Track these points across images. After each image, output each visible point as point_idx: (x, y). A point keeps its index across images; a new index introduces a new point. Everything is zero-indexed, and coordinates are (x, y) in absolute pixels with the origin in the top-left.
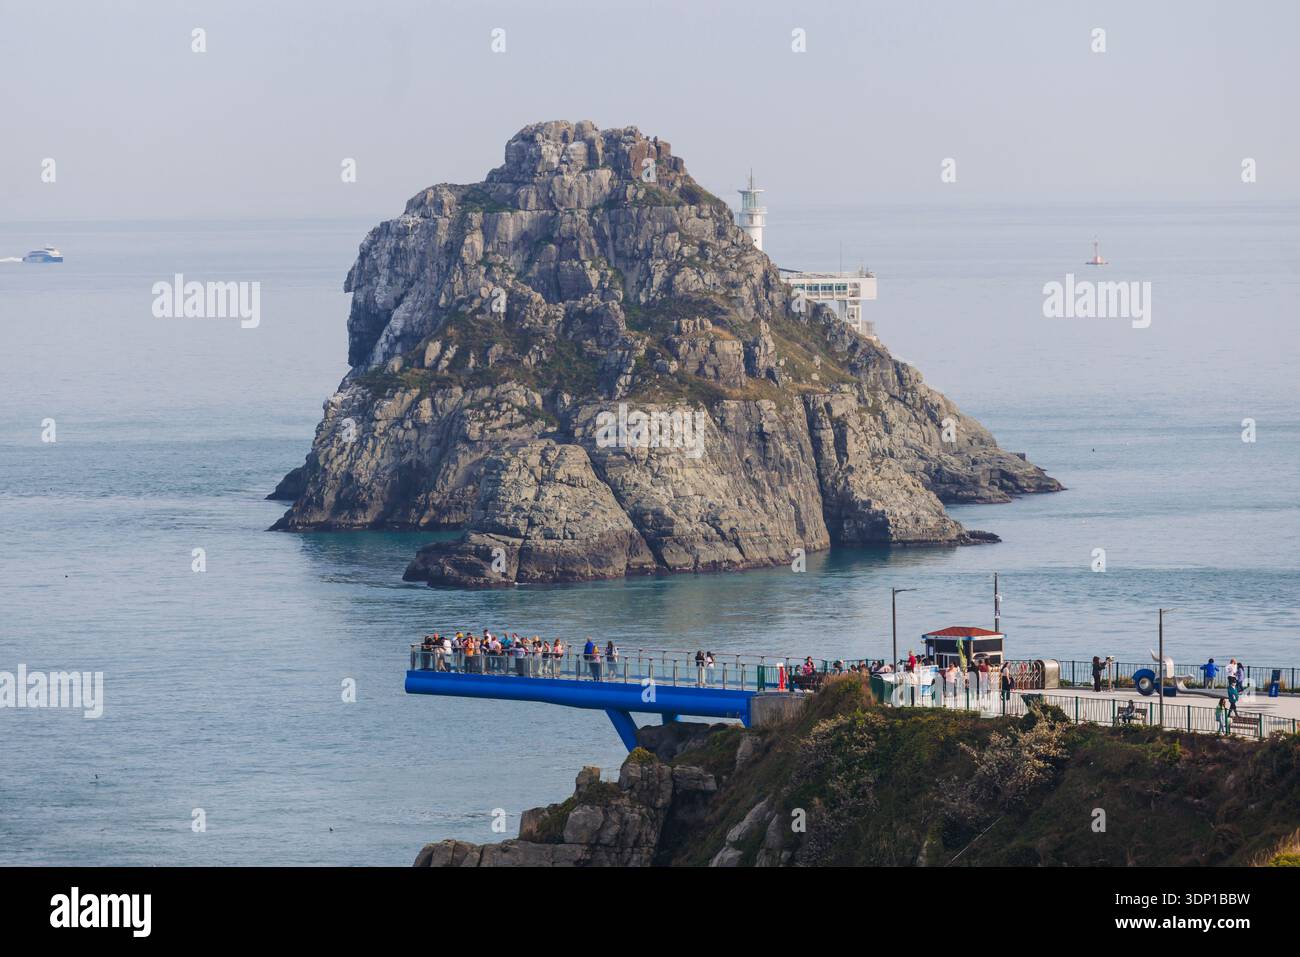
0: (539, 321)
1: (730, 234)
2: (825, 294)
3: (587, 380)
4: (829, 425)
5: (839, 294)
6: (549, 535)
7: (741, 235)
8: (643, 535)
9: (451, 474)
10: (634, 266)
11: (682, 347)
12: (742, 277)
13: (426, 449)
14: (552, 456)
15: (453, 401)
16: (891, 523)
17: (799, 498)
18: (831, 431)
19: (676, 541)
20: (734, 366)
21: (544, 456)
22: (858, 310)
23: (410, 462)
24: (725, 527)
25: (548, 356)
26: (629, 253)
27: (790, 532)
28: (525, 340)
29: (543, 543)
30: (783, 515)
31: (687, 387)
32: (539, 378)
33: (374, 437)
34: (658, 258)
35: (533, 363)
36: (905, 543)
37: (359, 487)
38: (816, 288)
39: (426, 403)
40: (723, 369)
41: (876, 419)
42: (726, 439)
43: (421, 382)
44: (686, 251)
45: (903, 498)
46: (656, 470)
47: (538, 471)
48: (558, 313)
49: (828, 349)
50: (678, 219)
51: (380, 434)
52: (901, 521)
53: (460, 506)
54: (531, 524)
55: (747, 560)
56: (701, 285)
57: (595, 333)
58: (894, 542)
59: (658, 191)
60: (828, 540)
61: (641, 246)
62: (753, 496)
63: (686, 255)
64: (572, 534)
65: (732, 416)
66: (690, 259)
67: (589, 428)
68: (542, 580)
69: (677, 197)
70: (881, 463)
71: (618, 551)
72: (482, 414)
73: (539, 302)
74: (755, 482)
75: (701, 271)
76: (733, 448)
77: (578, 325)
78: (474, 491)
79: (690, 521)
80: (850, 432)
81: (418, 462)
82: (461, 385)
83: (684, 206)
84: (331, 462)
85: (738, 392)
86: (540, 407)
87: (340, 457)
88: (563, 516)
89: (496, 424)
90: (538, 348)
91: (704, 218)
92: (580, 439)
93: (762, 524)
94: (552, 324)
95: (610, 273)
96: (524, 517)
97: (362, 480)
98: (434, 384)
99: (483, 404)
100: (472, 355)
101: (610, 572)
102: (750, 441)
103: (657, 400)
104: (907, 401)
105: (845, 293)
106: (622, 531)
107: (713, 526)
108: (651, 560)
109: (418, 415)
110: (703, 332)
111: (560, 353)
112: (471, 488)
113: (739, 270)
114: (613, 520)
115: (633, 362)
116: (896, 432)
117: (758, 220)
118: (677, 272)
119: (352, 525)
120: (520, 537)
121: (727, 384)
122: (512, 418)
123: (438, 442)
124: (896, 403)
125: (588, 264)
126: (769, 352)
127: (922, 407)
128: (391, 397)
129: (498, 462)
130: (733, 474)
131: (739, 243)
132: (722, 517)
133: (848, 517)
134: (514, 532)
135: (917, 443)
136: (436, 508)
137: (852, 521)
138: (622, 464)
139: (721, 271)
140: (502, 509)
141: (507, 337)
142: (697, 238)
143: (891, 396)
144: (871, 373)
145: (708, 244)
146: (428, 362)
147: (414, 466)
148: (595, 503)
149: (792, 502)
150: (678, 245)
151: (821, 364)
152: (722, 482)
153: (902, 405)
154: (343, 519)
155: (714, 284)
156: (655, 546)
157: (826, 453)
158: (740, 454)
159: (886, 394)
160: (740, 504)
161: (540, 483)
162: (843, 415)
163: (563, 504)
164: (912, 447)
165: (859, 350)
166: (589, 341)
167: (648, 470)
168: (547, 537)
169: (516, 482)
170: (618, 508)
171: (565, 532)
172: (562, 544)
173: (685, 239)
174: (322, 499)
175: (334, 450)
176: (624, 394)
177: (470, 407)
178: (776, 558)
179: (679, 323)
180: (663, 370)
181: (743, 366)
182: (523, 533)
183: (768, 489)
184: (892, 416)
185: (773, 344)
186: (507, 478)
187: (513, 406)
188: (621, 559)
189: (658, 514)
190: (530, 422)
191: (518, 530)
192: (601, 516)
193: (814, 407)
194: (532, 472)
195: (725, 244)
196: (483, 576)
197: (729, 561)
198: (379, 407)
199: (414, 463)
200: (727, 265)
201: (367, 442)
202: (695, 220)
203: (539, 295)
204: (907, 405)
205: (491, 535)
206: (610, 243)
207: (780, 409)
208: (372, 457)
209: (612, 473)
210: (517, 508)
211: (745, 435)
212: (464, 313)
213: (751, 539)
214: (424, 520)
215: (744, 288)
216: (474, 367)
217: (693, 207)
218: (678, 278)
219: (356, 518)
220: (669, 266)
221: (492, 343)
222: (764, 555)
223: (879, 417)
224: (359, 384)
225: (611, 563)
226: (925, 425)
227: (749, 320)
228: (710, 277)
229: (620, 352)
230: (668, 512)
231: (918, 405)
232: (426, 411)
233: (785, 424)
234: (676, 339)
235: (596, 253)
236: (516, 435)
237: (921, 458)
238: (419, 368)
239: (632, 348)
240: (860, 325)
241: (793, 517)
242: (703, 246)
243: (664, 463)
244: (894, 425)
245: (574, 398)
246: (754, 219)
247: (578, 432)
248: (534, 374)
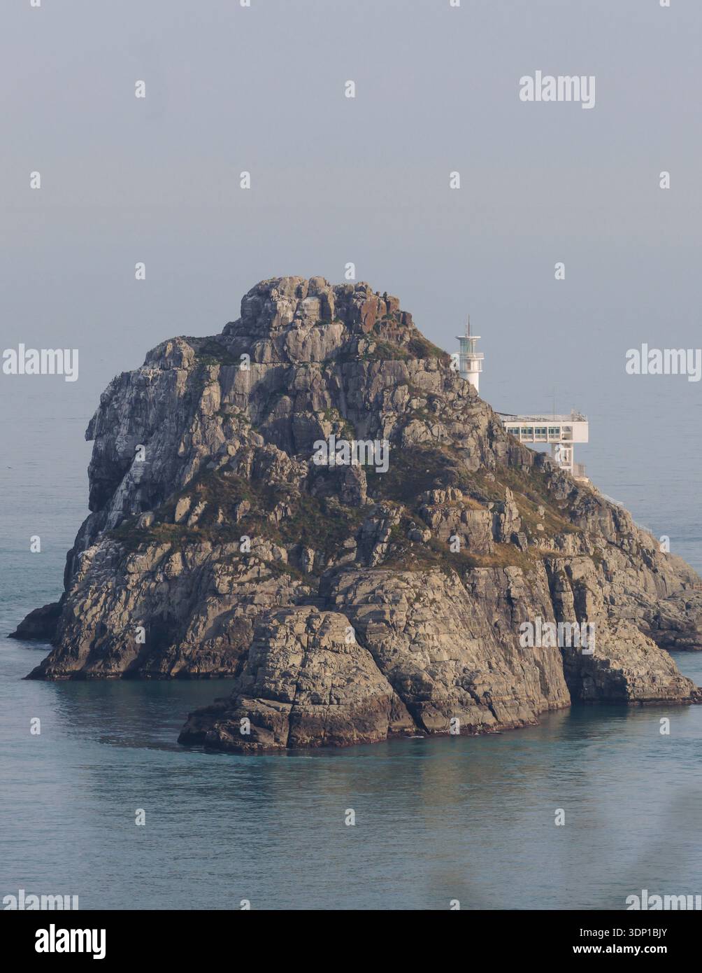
0: (284, 478)
1: (456, 386)
2: (539, 437)
3: (330, 536)
4: (569, 587)
5: (553, 437)
6: (316, 701)
7: (466, 387)
8: (403, 699)
9: (201, 626)
10: (364, 418)
11: (435, 516)
12: (468, 428)
13: (177, 601)
14: (317, 624)
15: (203, 555)
16: (629, 682)
17: (543, 660)
18: (571, 593)
19: (434, 706)
20: (483, 535)
21: (309, 622)
22: (570, 451)
23: (161, 614)
24: (479, 691)
25: (292, 512)
26: (360, 406)
27: (535, 692)
28: (271, 497)
29: (311, 709)
30: (530, 677)
31: (440, 555)
32: (285, 534)
33: (126, 590)
34: (389, 410)
35: (278, 518)
36: (641, 701)
37: (112, 638)
38: (530, 431)
39: (177, 557)
40: (473, 537)
41: (597, 568)
42: (476, 604)
43: (172, 537)
44: (415, 403)
45: (638, 656)
46: (413, 636)
47: (304, 638)
48: (302, 471)
49: (549, 496)
50: (407, 373)
51: (133, 587)
52: (638, 680)
53: (209, 656)
54: (299, 690)
55: (500, 723)
56: (429, 437)
57: (337, 490)
58: (632, 700)
59: (388, 345)
60: (569, 699)
61: (371, 399)
62: (502, 659)
63: (415, 407)
64: (338, 699)
65: (482, 582)
66: (419, 411)
67: (350, 596)
68: (311, 745)
69: (406, 350)
70: (617, 623)
71: (380, 715)
72: (231, 569)
73: (284, 461)
74: (503, 645)
75: (430, 422)
76: (483, 613)
77: (321, 482)
78: (223, 642)
79: (446, 685)
80: (589, 594)
81: (169, 613)
82: (210, 540)
83: (412, 360)
84: (86, 613)
85: (487, 559)
86: (286, 562)
87: (94, 608)
88: (328, 682)
89: (244, 578)
90: (283, 505)
91: (431, 370)
92: (341, 606)
93: (513, 688)
94: (296, 481)
95: (342, 424)
96: (292, 683)
97: (115, 631)
98: (186, 539)
99: (232, 558)
100: (221, 511)
101: (374, 736)
102: (498, 606)
103: (412, 567)
104: (624, 547)
105: (558, 437)
106: (384, 696)
107: (468, 690)
108: (411, 724)
109: (169, 569)
110: (454, 502)
111: (304, 509)
112: (220, 639)
113: (465, 422)
114: (376, 686)
115: (389, 531)
116: (616, 580)
117: (475, 366)
118: (407, 424)
119: (106, 674)
120: (288, 702)
121: (476, 551)
122: (259, 573)
123: (189, 595)
124: (614, 549)
125: (321, 416)
126: (514, 517)
127: (638, 553)
128: (143, 552)
129: (265, 629)
130: (483, 637)
131: (465, 395)
132: (476, 682)
133: (587, 676)
134: (283, 698)
135: (636, 590)
136: (187, 658)
137: (591, 681)
138: (382, 630)
139: (449, 422)
140: (271, 674)
141: (254, 494)
142: (425, 391)
143: (609, 542)
144: (590, 520)
145: (436, 396)
146: (178, 518)
147: (165, 618)
148: (358, 669)
149: (537, 663)
150: (407, 397)
151: (545, 514)
152: (473, 646)
153: (619, 551)
154: (97, 668)
155: (442, 436)
156: (415, 712)
157: (567, 614)
158: (490, 618)
159: (604, 540)
160: (490, 667)
161: (306, 650)
162: (583, 578)
163: (328, 669)
164: (631, 595)
165: (579, 498)
166: (332, 498)
167: (406, 637)
168: (314, 703)
169: (283, 649)
170: (379, 673)
171: (330, 698)
172: (328, 710)
173: (414, 392)
174: (78, 649)
175: (89, 602)
176: (382, 561)
177: (219, 561)
178: (525, 720)
179: (432, 493)
180: (417, 539)
181: (491, 533)
182: (291, 699)
183: (515, 651)
184: (612, 564)
185: (517, 511)
186: (276, 645)
187: (261, 561)
188: (383, 723)
189: (416, 680)
190: (276, 576)
191: (286, 695)
192: (364, 682)
193: (555, 570)
194: (298, 639)
195: (451, 396)
196: (257, 742)
197: (484, 724)
198: (132, 560)
199: (165, 614)
200: (454, 417)
201: (121, 594)
202: (423, 374)
203: (284, 453)
204: (623, 551)
205: (261, 700)
206: (342, 395)
207: (525, 573)
208: (125, 608)
209: (372, 639)
210: (286, 675)
211: (494, 600)
212: (212, 470)
213: (504, 703)
214: (175, 670)
215: (470, 439)
216: (223, 523)
217: (422, 361)
218: (408, 430)
219: (110, 668)
220: (399, 418)
221: (241, 500)
222: (515, 718)
223: (601, 566)
224: (112, 537)
225: (373, 729)
226: (641, 570)
227: (475, 470)
228: (439, 429)
229: (376, 521)
230: (426, 677)
231: (635, 551)
232: (177, 565)
233: (530, 588)
234: (429, 509)
235: (329, 405)
236: (263, 588)
237: (641, 605)
238: (169, 523)
239: (387, 517)
240: (571, 467)
241: (538, 677)
242: (431, 398)
243: (421, 630)
244: (614, 573)
245: (318, 554)
246: (472, 363)
247: (340, 599)
248: (280, 530)
